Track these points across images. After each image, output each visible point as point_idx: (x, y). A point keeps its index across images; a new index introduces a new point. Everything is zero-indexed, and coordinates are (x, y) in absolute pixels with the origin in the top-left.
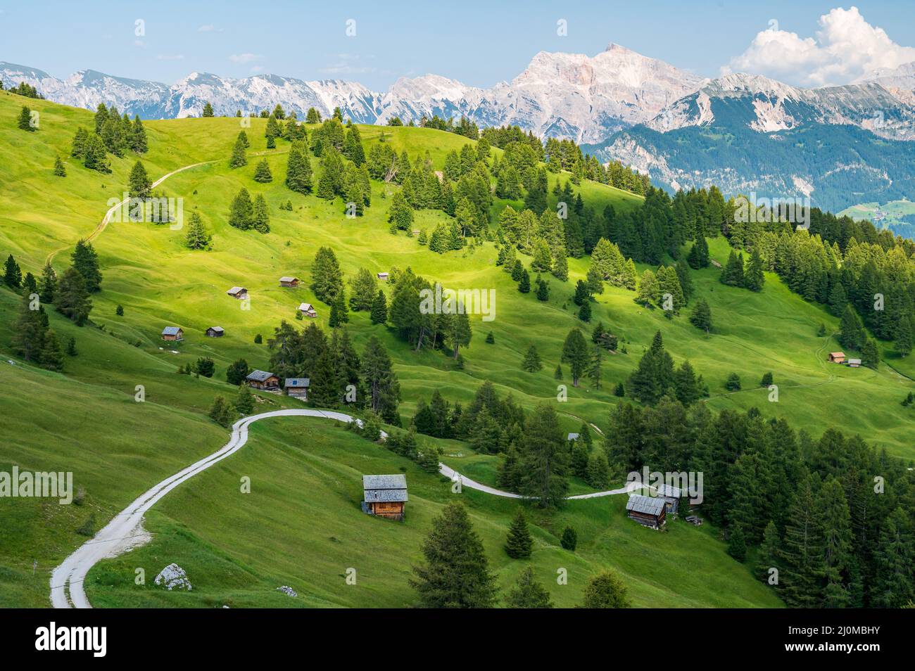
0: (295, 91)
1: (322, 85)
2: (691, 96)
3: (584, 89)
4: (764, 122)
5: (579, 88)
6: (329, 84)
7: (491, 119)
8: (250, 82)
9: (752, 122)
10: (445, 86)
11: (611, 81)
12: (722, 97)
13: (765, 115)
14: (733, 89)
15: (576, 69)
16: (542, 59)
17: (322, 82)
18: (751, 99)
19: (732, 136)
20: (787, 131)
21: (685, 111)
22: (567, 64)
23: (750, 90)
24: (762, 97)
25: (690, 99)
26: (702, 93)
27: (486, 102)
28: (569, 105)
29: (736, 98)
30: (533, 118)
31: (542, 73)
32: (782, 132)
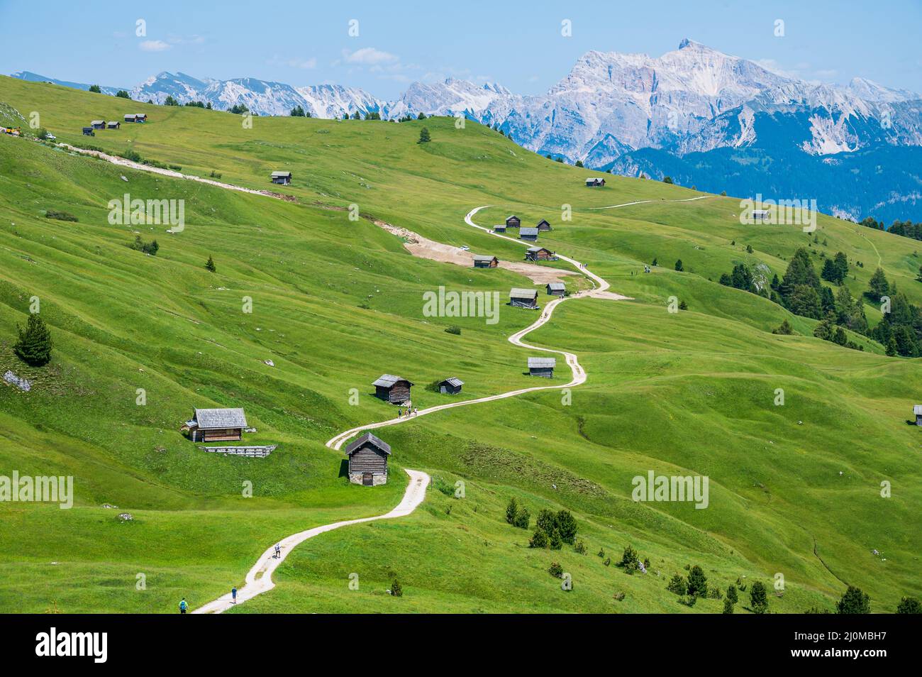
0: (279, 100)
1: (315, 91)
2: (732, 111)
3: (643, 98)
4: (821, 143)
5: (637, 96)
6: (324, 90)
7: (521, 136)
8: (222, 88)
9: (805, 143)
10: (471, 93)
11: (678, 87)
12: (771, 112)
13: (823, 134)
14: (787, 101)
15: (634, 71)
16: (590, 60)
17: (314, 88)
18: (808, 115)
19: (771, 160)
20: (848, 153)
21: (723, 129)
22: (623, 67)
23: (809, 103)
24: (822, 112)
25: (731, 114)
26: (746, 107)
27: (516, 114)
28: (620, 118)
29: (789, 113)
30: (575, 135)
31: (589, 78)
32: (840, 155)
